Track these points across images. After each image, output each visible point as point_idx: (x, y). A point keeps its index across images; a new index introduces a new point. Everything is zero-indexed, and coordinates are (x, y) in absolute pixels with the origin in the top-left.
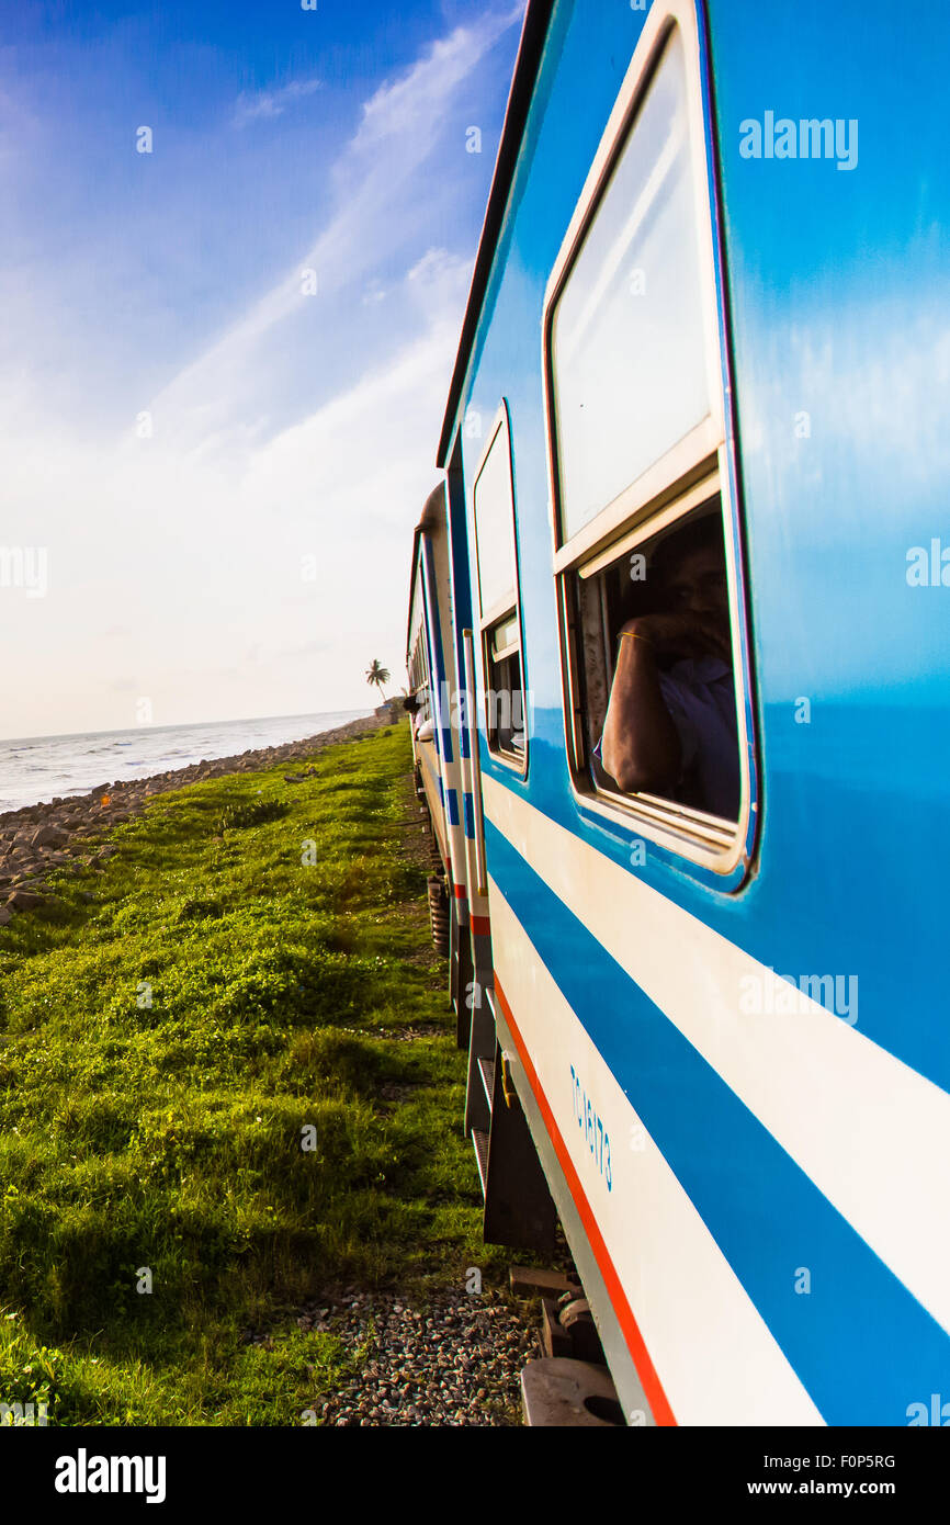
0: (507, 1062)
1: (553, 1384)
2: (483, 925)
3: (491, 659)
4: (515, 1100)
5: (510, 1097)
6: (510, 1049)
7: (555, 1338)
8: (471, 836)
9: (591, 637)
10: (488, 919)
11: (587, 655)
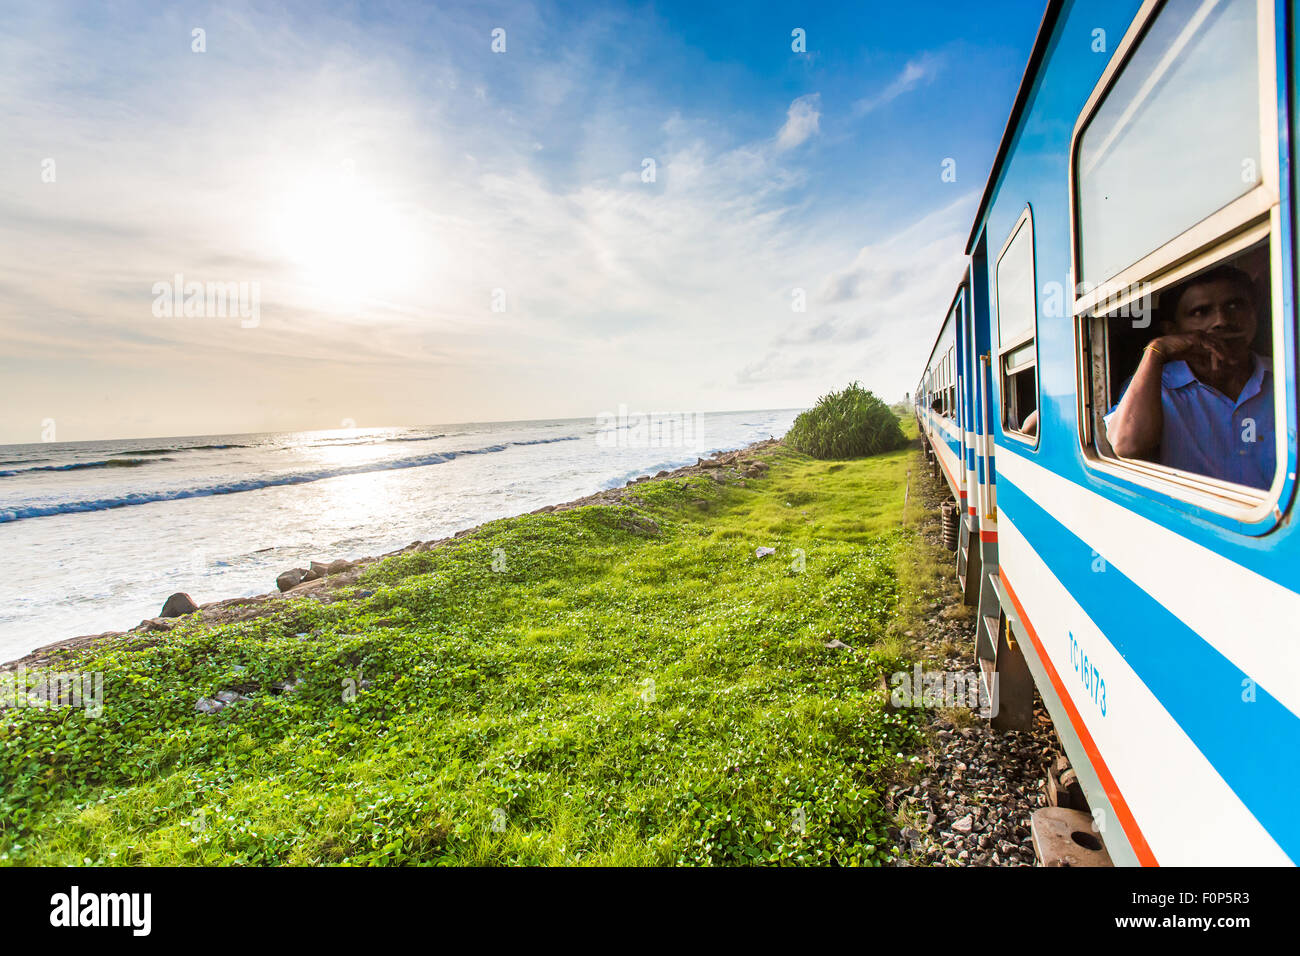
0: (1010, 622)
1: (1052, 825)
2: (992, 537)
3: (1005, 373)
4: (1016, 646)
5: (1012, 644)
6: (1011, 614)
7: (1059, 794)
8: (982, 482)
9: (1097, 357)
10: (996, 533)
11: (1094, 369)
